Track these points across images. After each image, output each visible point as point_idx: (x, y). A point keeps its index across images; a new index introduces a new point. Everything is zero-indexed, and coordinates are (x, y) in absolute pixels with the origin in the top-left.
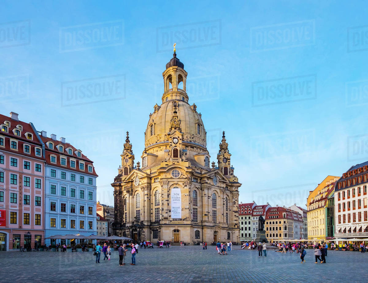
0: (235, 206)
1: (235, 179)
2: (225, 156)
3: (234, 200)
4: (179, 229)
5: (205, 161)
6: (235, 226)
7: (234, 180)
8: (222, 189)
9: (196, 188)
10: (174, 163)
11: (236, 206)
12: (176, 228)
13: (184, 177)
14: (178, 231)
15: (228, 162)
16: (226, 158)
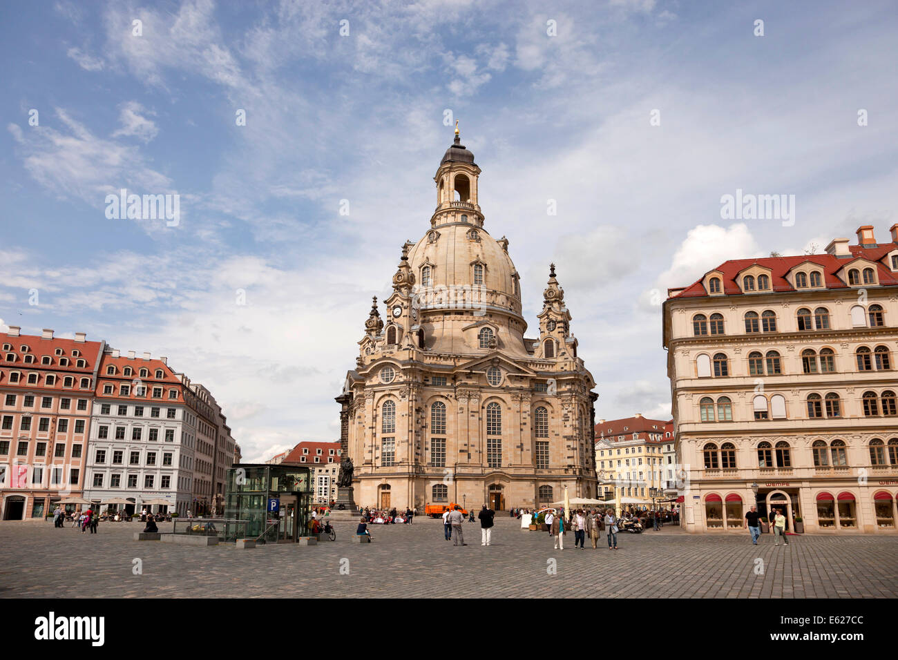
0: (568, 426)
1: (566, 365)
2: (551, 317)
3: (566, 412)
4: (389, 482)
5: (479, 337)
6: (566, 470)
7: (562, 368)
8: (518, 391)
9: (442, 396)
10: (384, 355)
11: (570, 426)
12: (383, 482)
13: (401, 380)
14: (388, 487)
15: (559, 328)
16: (553, 321)
